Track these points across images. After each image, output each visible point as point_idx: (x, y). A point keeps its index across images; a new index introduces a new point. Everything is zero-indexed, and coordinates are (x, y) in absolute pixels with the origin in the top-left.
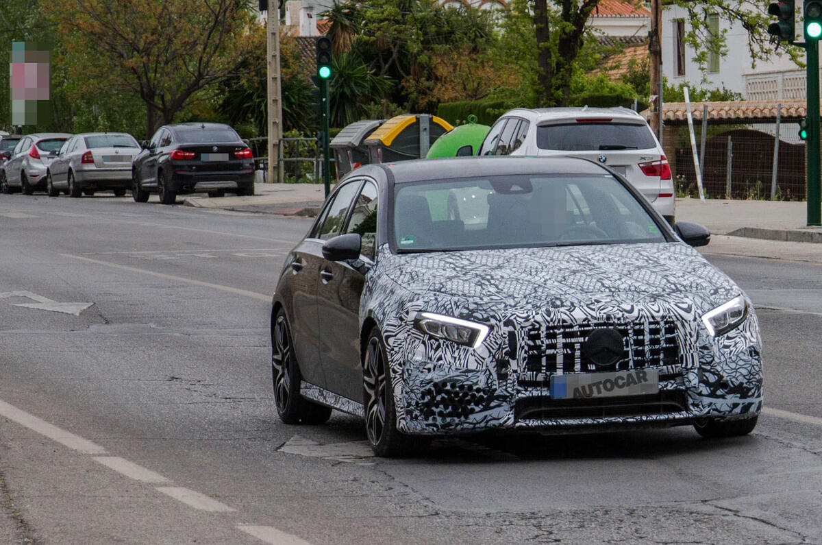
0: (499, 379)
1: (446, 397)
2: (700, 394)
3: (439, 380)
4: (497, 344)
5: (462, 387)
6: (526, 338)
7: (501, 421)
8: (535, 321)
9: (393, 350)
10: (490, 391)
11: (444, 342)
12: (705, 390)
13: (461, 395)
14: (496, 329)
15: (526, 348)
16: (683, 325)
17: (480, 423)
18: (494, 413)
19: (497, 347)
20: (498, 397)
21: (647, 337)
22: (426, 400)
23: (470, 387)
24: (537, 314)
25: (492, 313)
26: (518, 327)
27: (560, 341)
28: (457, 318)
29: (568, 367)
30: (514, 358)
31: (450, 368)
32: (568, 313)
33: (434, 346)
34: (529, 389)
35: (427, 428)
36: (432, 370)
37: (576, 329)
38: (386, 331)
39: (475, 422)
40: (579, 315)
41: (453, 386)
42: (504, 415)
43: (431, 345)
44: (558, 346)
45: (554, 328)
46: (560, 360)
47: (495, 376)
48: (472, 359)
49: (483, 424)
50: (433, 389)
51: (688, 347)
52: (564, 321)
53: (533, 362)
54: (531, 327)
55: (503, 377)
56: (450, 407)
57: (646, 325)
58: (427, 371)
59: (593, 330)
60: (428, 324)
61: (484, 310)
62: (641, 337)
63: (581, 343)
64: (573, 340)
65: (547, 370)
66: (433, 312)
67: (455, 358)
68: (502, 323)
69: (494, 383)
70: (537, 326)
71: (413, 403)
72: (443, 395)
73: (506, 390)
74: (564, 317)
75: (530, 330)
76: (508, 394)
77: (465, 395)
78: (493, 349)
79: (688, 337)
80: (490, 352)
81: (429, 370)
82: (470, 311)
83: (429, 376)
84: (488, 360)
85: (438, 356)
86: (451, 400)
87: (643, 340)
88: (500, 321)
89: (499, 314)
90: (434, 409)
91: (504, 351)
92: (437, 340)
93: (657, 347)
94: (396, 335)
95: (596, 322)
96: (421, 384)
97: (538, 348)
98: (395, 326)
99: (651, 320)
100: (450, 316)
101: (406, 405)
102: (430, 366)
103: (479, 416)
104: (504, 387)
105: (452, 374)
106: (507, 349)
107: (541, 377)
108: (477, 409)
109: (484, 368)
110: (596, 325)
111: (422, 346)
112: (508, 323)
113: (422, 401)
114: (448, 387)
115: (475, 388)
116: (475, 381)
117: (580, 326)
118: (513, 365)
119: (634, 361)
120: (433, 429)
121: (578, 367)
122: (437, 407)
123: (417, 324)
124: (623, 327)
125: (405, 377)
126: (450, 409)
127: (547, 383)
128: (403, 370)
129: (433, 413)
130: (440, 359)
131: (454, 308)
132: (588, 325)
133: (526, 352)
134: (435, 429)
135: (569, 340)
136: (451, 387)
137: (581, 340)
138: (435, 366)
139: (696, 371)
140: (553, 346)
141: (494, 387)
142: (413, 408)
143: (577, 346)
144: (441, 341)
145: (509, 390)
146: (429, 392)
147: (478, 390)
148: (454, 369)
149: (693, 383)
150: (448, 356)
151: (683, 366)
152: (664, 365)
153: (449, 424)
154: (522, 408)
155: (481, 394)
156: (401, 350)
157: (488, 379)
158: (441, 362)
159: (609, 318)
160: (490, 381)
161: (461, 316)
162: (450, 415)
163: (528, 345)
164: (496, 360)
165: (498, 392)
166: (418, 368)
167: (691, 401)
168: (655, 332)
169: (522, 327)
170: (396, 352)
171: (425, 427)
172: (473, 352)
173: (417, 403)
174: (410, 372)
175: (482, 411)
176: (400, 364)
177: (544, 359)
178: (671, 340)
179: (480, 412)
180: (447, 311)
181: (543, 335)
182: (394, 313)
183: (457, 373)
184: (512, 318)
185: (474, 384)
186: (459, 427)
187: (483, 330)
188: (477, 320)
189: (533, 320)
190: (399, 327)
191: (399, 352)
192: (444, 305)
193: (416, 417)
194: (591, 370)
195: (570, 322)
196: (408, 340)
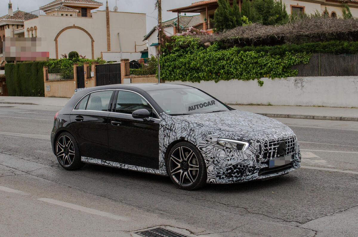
0: (257, 163)
1: (238, 170)
2: (298, 162)
3: (235, 164)
4: (255, 149)
5: (244, 166)
6: (264, 147)
7: (257, 178)
9: (206, 152)
10: (254, 167)
13: (244, 169)
14: (253, 144)
15: (264, 150)
16: (295, 139)
20: (256, 169)
22: (229, 171)
23: (247, 166)
24: (265, 138)
25: (250, 138)
26: (262, 143)
27: (273, 147)
28: (237, 140)
29: (273, 156)
30: (260, 154)
31: (238, 159)
33: (229, 151)
34: (263, 165)
35: (229, 182)
37: (276, 142)
38: (200, 146)
39: (249, 179)
41: (241, 166)
42: (256, 175)
43: (228, 151)
45: (271, 142)
46: (272, 154)
47: (256, 161)
48: (245, 156)
49: (251, 179)
50: (232, 167)
51: (296, 146)
53: (265, 155)
54: (265, 143)
55: (258, 161)
56: (240, 174)
58: (227, 161)
59: (280, 142)
60: (223, 143)
61: (247, 137)
63: (277, 147)
65: (268, 158)
66: (225, 138)
67: (239, 155)
68: (255, 142)
70: (267, 142)
71: (221, 173)
72: (237, 169)
73: (259, 166)
74: (273, 138)
75: (265, 144)
76: (259, 168)
77: (246, 169)
78: (254, 151)
79: (296, 143)
80: (253, 153)
81: (228, 160)
82: (241, 137)
83: (229, 162)
84: (253, 156)
85: (231, 155)
86: (240, 171)
87: (289, 145)
88: (255, 141)
89: (253, 138)
90: (233, 175)
91: (258, 152)
92: (230, 149)
93: (291, 147)
94: (206, 147)
95: (281, 139)
96: (226, 166)
97: (267, 150)
98: (205, 144)
99: (290, 138)
101: (216, 173)
102: (229, 158)
103: (250, 177)
105: (239, 161)
107: (266, 160)
108: (250, 174)
109: (251, 159)
110: (281, 140)
111: (223, 152)
112: (258, 141)
113: (227, 172)
114: (239, 167)
115: (249, 166)
116: (248, 164)
117: (277, 141)
118: (260, 156)
119: (287, 152)
121: (276, 156)
122: (234, 174)
123: (218, 143)
124: (286, 141)
125: (215, 163)
127: (267, 163)
128: (214, 160)
129: (232, 176)
130: (233, 156)
131: (234, 136)
133: (263, 152)
134: (232, 182)
135: (275, 147)
137: (277, 146)
138: (231, 159)
139: (298, 154)
140: (271, 149)
141: (255, 165)
142: (221, 175)
143: (276, 149)
144: (232, 149)
145: (260, 166)
146: (231, 168)
147: (250, 167)
149: (297, 158)
150: (236, 154)
151: (295, 152)
152: (292, 153)
153: (239, 180)
154: (262, 172)
155: (251, 168)
156: (211, 153)
158: (233, 157)
159: (283, 138)
160: (254, 163)
161: (239, 140)
162: (239, 177)
163: (264, 149)
164: (256, 156)
165: (257, 167)
166: (224, 160)
167: (294, 164)
168: (291, 141)
169: (263, 143)
170: (208, 153)
171: (227, 181)
172: (245, 153)
173: (224, 173)
174: (219, 161)
175: (251, 174)
176: (211, 158)
177: (268, 154)
178: (294, 144)
179: (251, 175)
180: (232, 138)
181: (268, 145)
182: (201, 138)
183: (241, 161)
184: (259, 140)
185: (248, 165)
186: (242, 181)
187: (247, 144)
188: (245, 141)
189: (265, 140)
190: (207, 144)
191: (210, 153)
192: (228, 135)
193: (223, 178)
194: (278, 157)
195: (274, 140)
196: (214, 149)
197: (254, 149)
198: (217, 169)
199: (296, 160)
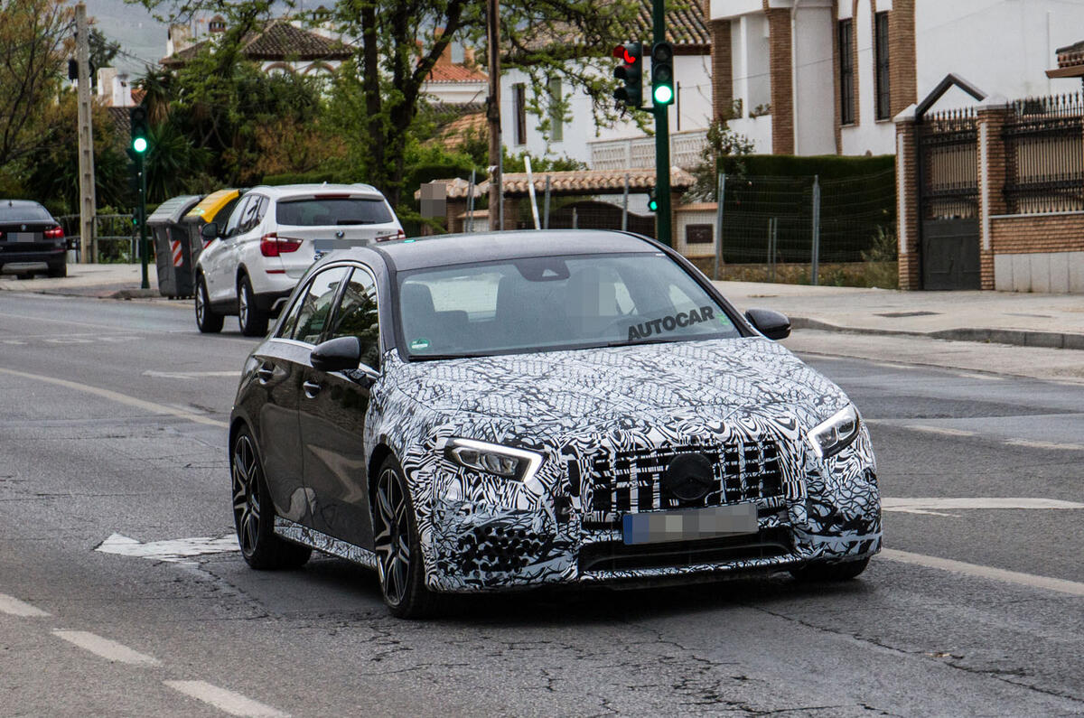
0: (558, 522)
1: (491, 545)
2: (810, 532)
3: (481, 524)
4: (554, 477)
5: (511, 533)
6: (591, 469)
7: (563, 575)
8: (602, 447)
9: (418, 486)
10: (547, 538)
11: (485, 476)
12: (815, 526)
13: (510, 542)
14: (551, 458)
15: (591, 481)
16: (786, 446)
17: (535, 578)
18: (553, 564)
19: (555, 480)
20: (558, 545)
21: (742, 463)
22: (465, 550)
23: (522, 533)
24: (604, 437)
25: (546, 438)
26: (580, 455)
27: (634, 470)
28: (501, 444)
29: (645, 502)
30: (576, 494)
31: (494, 509)
32: (642, 435)
33: (473, 482)
34: (596, 533)
35: (467, 585)
36: (471, 512)
37: (653, 455)
38: (408, 463)
39: (529, 576)
40: (656, 437)
41: (500, 532)
42: (566, 567)
43: (469, 480)
44: (631, 478)
45: (626, 454)
46: (634, 494)
47: (553, 518)
48: (522, 497)
49: (539, 579)
50: (473, 535)
51: (793, 474)
52: (638, 446)
53: (601, 500)
54: (596, 455)
55: (563, 519)
56: (497, 559)
57: (741, 447)
58: (464, 513)
59: (675, 455)
60: (461, 453)
61: (536, 434)
62: (734, 463)
63: (660, 473)
64: (651, 469)
65: (618, 508)
66: (469, 438)
67: (501, 496)
68: (559, 450)
69: (552, 526)
70: (605, 453)
71: (448, 553)
72: (487, 543)
74: (639, 441)
75: (595, 458)
76: (570, 541)
77: (516, 542)
78: (550, 484)
79: (793, 461)
80: (546, 488)
81: (467, 511)
82: (517, 435)
83: (468, 520)
84: (544, 498)
85: (478, 494)
86: (498, 549)
87: (738, 466)
88: (557, 448)
89: (556, 439)
90: (475, 560)
91: (564, 486)
92: (476, 474)
93: (754, 474)
94: (420, 468)
95: (678, 445)
96: (457, 530)
97: (606, 480)
98: (419, 456)
99: (746, 440)
100: (491, 442)
101: (438, 556)
102: (468, 506)
103: (534, 569)
104: (565, 532)
105: (497, 516)
106: (568, 483)
107: (610, 517)
108: (531, 560)
109: (539, 508)
110: (678, 449)
111: (457, 482)
112: (568, 450)
113: (460, 552)
114: (494, 533)
115: (528, 533)
116: (527, 525)
117: (659, 451)
118: (576, 503)
119: (727, 493)
120: (475, 587)
121: (657, 503)
122: (480, 559)
123: (448, 452)
124: (711, 451)
125: (435, 521)
127: (618, 525)
128: (432, 512)
129: (475, 566)
130: (481, 497)
131: (496, 432)
132: (669, 450)
133: (591, 487)
134: (477, 586)
135: (645, 470)
136: (497, 532)
137: (660, 469)
138: (475, 507)
139: (804, 503)
140: (625, 478)
141: (552, 532)
142: (448, 560)
143: (656, 477)
144: (481, 475)
145: (572, 534)
146: (469, 540)
147: (533, 536)
148: (500, 511)
149: (801, 518)
150: (492, 494)
151: (788, 497)
152: (764, 496)
153: (496, 580)
154: (587, 557)
155: (536, 540)
156: (429, 486)
157: (544, 522)
158: (482, 502)
159: (694, 440)
160: (547, 524)
161: (506, 443)
162: (496, 568)
163: (594, 478)
164: (554, 498)
165: (558, 538)
166: (453, 510)
167: (797, 541)
168: (751, 455)
169: (585, 455)
170: (422, 489)
171: (464, 584)
172: (523, 488)
173: (453, 554)
174: (442, 514)
175: (538, 562)
176: (428, 505)
177: (614, 494)
178: (772, 466)
179: (533, 564)
180: (488, 437)
181: (612, 465)
182: (416, 440)
183: (504, 515)
184: (572, 444)
185: (526, 528)
186: (509, 584)
187: (535, 460)
188: (527, 447)
189: (599, 446)
190: (424, 456)
191: (426, 489)
192: (482, 429)
193: (452, 571)
194: (674, 507)
195: (645, 446)
196: (438, 474)
197: (552, 475)
198: (438, 541)
199: (797, 526)
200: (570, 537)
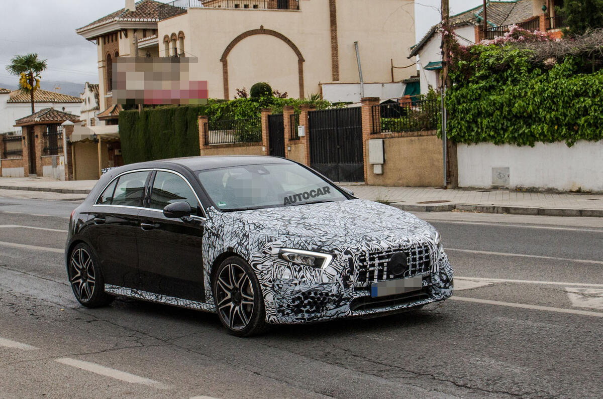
0: (345, 288)
1: (311, 301)
2: (440, 287)
3: (305, 291)
4: (342, 266)
5: (321, 294)
6: (358, 261)
7: (346, 314)
8: (363, 251)
9: (262, 272)
10: (339, 296)
11: (304, 266)
12: (442, 285)
13: (322, 299)
14: (338, 257)
15: (358, 267)
16: (432, 248)
17: (334, 316)
18: (342, 309)
19: (342, 268)
20: (344, 299)
21: (418, 256)
22: (296, 303)
23: (327, 294)
24: (362, 246)
25: (334, 247)
26: (354, 255)
27: (377, 262)
28: (311, 251)
29: (380, 277)
30: (352, 274)
31: (311, 282)
32: (378, 244)
33: (297, 269)
34: (358, 292)
35: (297, 321)
36: (298, 284)
37: (384, 254)
38: (253, 261)
39: (330, 315)
40: (384, 245)
41: (316, 294)
42: (346, 310)
43: (295, 269)
44: (376, 265)
45: (373, 254)
46: (376, 273)
47: (342, 286)
48: (324, 276)
49: (335, 317)
50: (301, 296)
51: (434, 260)
52: (378, 250)
53: (362, 276)
54: (360, 255)
55: (347, 286)
56: (314, 307)
57: (416, 248)
58: (294, 285)
59: (393, 254)
60: (288, 256)
61: (329, 245)
62: (415, 256)
63: (387, 262)
64: (384, 261)
65: (369, 280)
66: (292, 248)
67: (313, 276)
68: (343, 253)
69: (342, 290)
70: (364, 254)
71: (285, 305)
72: (309, 300)
73: (349, 294)
74: (377, 247)
75: (360, 256)
76: (350, 297)
77: (325, 299)
78: (340, 269)
79: (434, 254)
80: (338, 271)
81: (296, 284)
82: (319, 246)
83: (297, 288)
84: (337, 276)
85: (301, 276)
86: (315, 303)
87: (416, 258)
88: (341, 252)
89: (339, 247)
90: (302, 308)
91: (347, 270)
92: (299, 265)
93: (421, 261)
94: (262, 263)
95: (394, 249)
96: (291, 293)
97: (365, 267)
98: (261, 257)
99: (418, 246)
100: (305, 250)
101: (278, 306)
102: (296, 281)
103: (333, 312)
104: (348, 293)
105: (313, 286)
106: (349, 269)
107: (365, 285)
108: (332, 307)
109: (335, 281)
110: (394, 251)
111: (288, 270)
112: (347, 253)
113: (293, 304)
114: (313, 295)
115: (330, 294)
116: (329, 290)
117: (387, 252)
118: (352, 278)
119: (411, 271)
120: (301, 322)
121: (385, 277)
122: (305, 307)
123: (280, 255)
124: (406, 251)
125: (275, 289)
126: (314, 308)
127: (368, 288)
128: (273, 285)
129: (302, 311)
130: (303, 277)
131: (307, 245)
132: (390, 251)
133: (358, 271)
134: (303, 321)
135: (381, 261)
136: (314, 294)
137: (387, 260)
138: (300, 282)
139: (438, 274)
140: (373, 265)
141: (342, 293)
142: (285, 308)
143: (385, 264)
144: (302, 266)
145: (351, 294)
146: (299, 298)
147: (333, 295)
148: (314, 283)
149: (438, 281)
150: (308, 275)
151: (432, 271)
152: (424, 271)
153: (313, 318)
154: (356, 304)
155: (335, 298)
156: (270, 272)
157: (338, 288)
158: (303, 279)
159: (400, 246)
160: (339, 289)
161: (314, 250)
162: (313, 312)
163: (360, 266)
164: (343, 277)
165: (344, 296)
166: (288, 284)
167: (434, 292)
168: (420, 252)
169: (356, 255)
170: (265, 274)
171: (295, 320)
172: (324, 272)
173: (288, 306)
174: (280, 286)
175: (335, 308)
176: (270, 281)
177: (368, 274)
178: (427, 257)
179: (333, 309)
180: (303, 247)
181: (367, 259)
182: (256, 249)
183: (317, 285)
184: (349, 249)
185: (329, 292)
186: (320, 319)
187: (329, 258)
188: (324, 252)
189: (361, 250)
190: (264, 257)
191: (268, 273)
192: (298, 243)
193: (288, 314)
194: (391, 278)
195: (381, 250)
196: (275, 266)
197: (340, 265)
198: (278, 299)
199: (435, 285)
200: (350, 295)
